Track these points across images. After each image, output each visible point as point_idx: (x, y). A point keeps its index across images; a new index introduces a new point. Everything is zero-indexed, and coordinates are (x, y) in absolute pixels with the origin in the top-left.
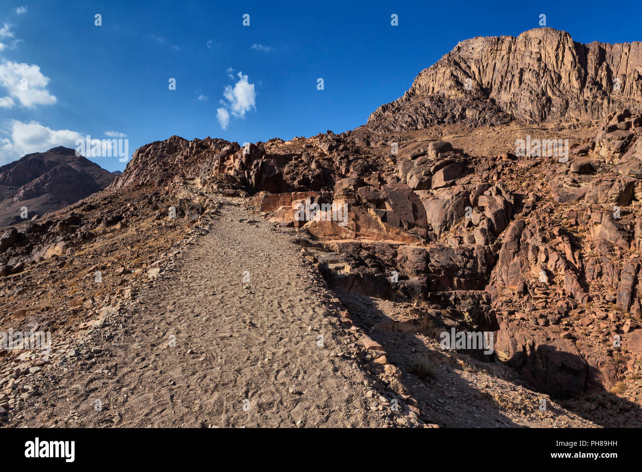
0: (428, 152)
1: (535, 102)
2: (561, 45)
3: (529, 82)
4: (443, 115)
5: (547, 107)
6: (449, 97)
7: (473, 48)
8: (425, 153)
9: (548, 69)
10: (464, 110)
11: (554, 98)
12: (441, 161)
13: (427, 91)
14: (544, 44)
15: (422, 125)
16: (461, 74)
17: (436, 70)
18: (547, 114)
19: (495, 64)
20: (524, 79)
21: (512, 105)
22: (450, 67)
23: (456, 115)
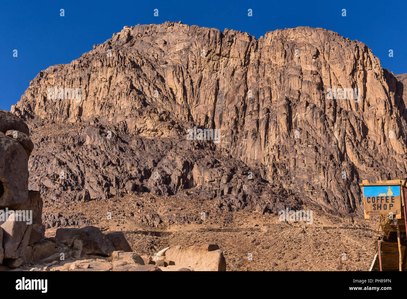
1: (330, 170)
2: (360, 67)
3: (308, 129)
4: (140, 172)
5: (354, 185)
6: (139, 132)
7: (165, 43)
9: (341, 109)
10: (188, 166)
11: (362, 167)
13: (65, 113)
14: (326, 58)
15: (99, 189)
16: (151, 89)
17: (87, 71)
18: (357, 200)
19: (218, 80)
20: (296, 120)
21: (279, 171)
22: (123, 70)
23: (173, 177)
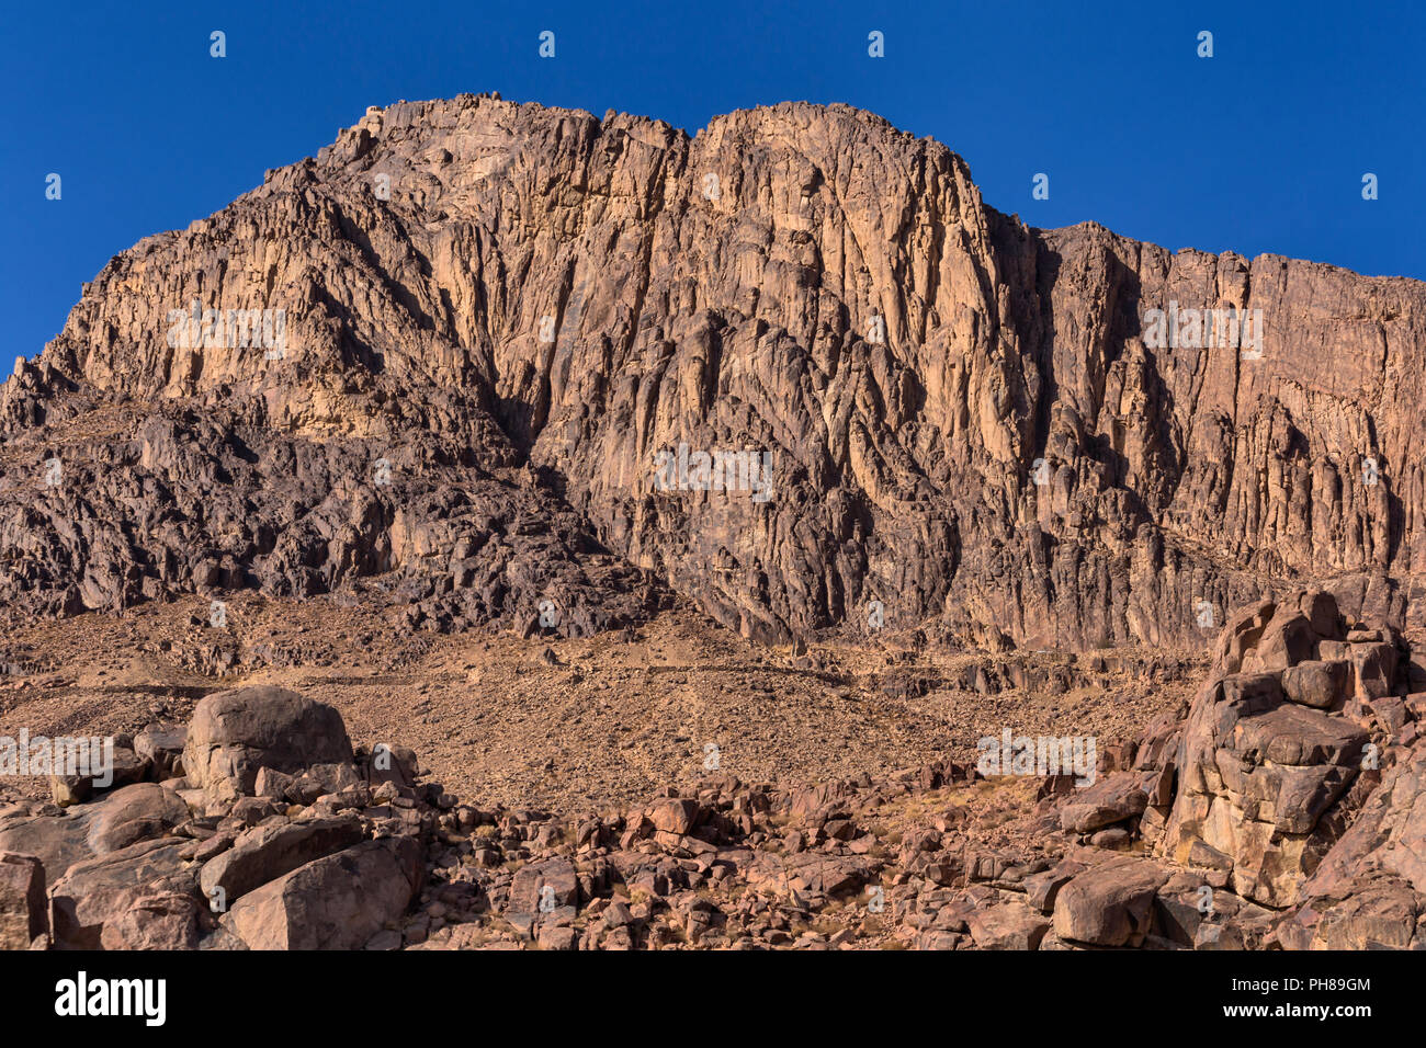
0: (186, 759)
2: (924, 217)
3: (753, 396)
4: (247, 533)
5: (850, 552)
6: (294, 425)
7: (448, 158)
8: (161, 767)
9: (856, 338)
10: (379, 515)
11: (886, 502)
12: (276, 825)
13: (160, 372)
14: (840, 193)
15: (112, 585)
16: (374, 298)
17: (221, 252)
18: (849, 591)
19: (572, 264)
20: (729, 376)
21: (662, 518)
22: (307, 245)
23: (332, 546)
